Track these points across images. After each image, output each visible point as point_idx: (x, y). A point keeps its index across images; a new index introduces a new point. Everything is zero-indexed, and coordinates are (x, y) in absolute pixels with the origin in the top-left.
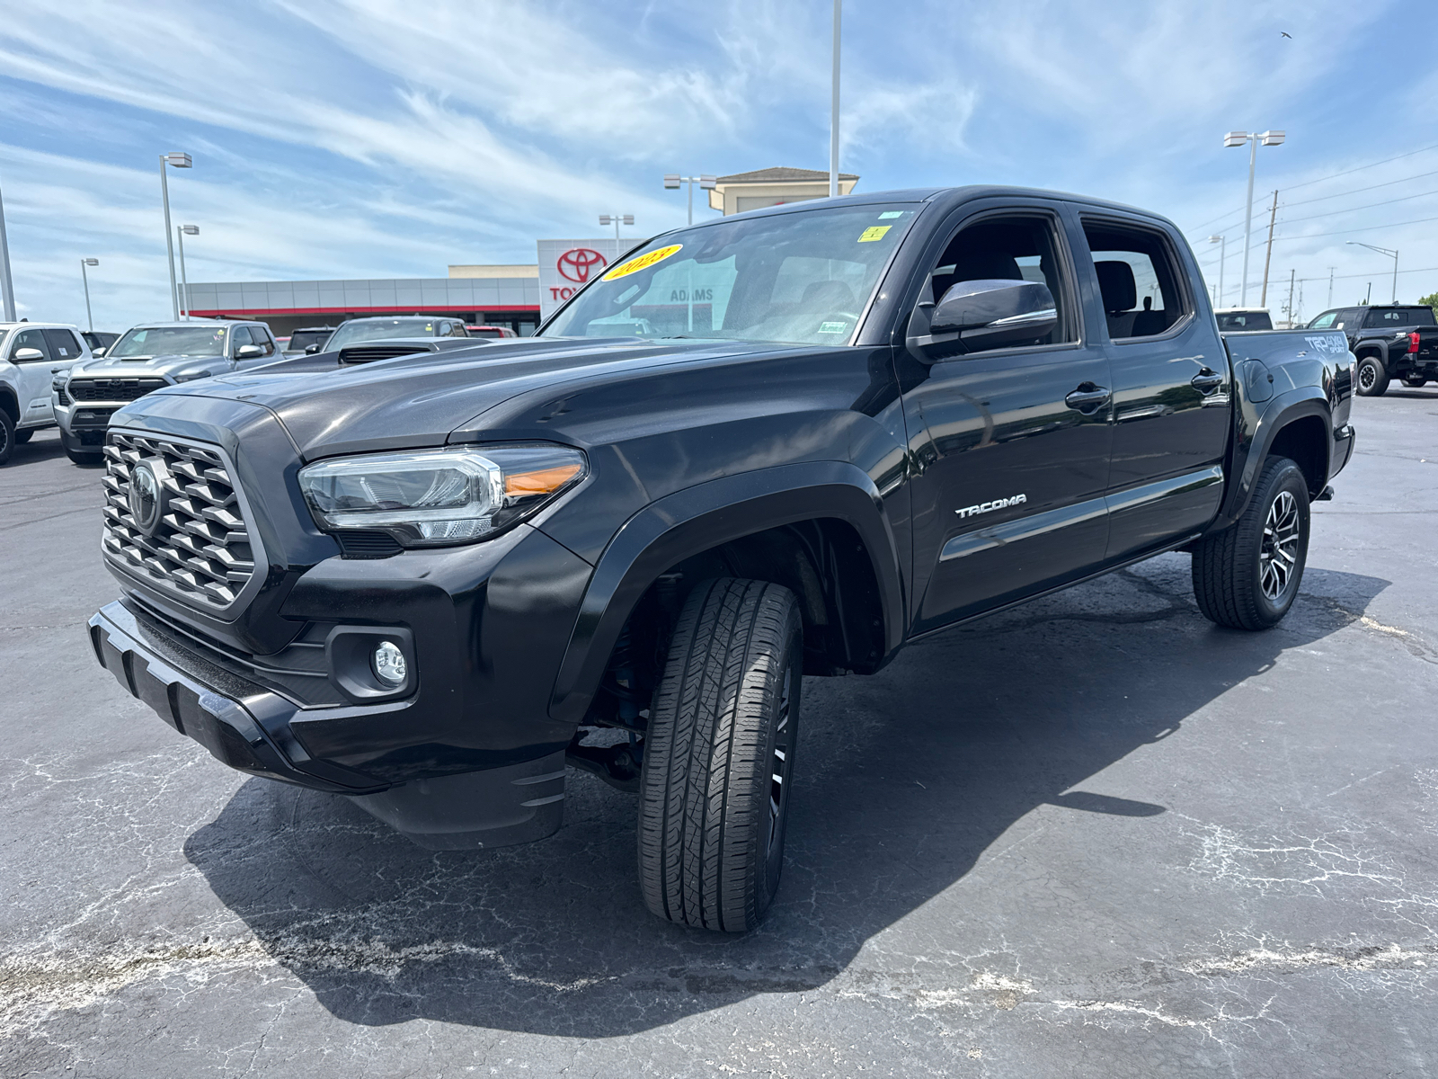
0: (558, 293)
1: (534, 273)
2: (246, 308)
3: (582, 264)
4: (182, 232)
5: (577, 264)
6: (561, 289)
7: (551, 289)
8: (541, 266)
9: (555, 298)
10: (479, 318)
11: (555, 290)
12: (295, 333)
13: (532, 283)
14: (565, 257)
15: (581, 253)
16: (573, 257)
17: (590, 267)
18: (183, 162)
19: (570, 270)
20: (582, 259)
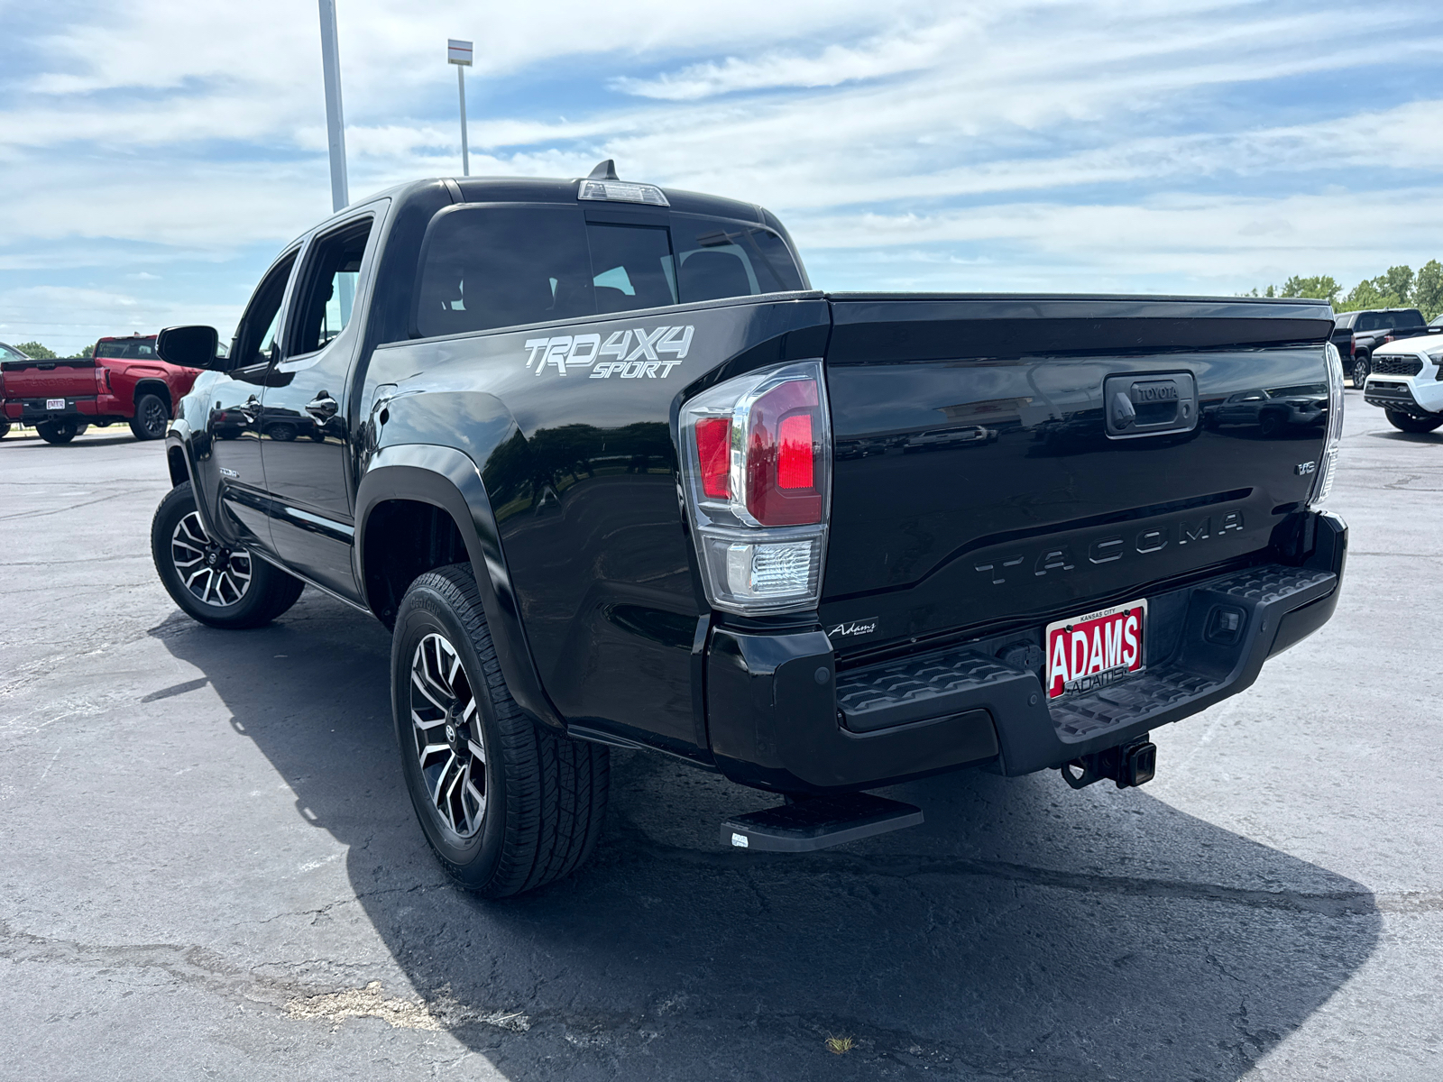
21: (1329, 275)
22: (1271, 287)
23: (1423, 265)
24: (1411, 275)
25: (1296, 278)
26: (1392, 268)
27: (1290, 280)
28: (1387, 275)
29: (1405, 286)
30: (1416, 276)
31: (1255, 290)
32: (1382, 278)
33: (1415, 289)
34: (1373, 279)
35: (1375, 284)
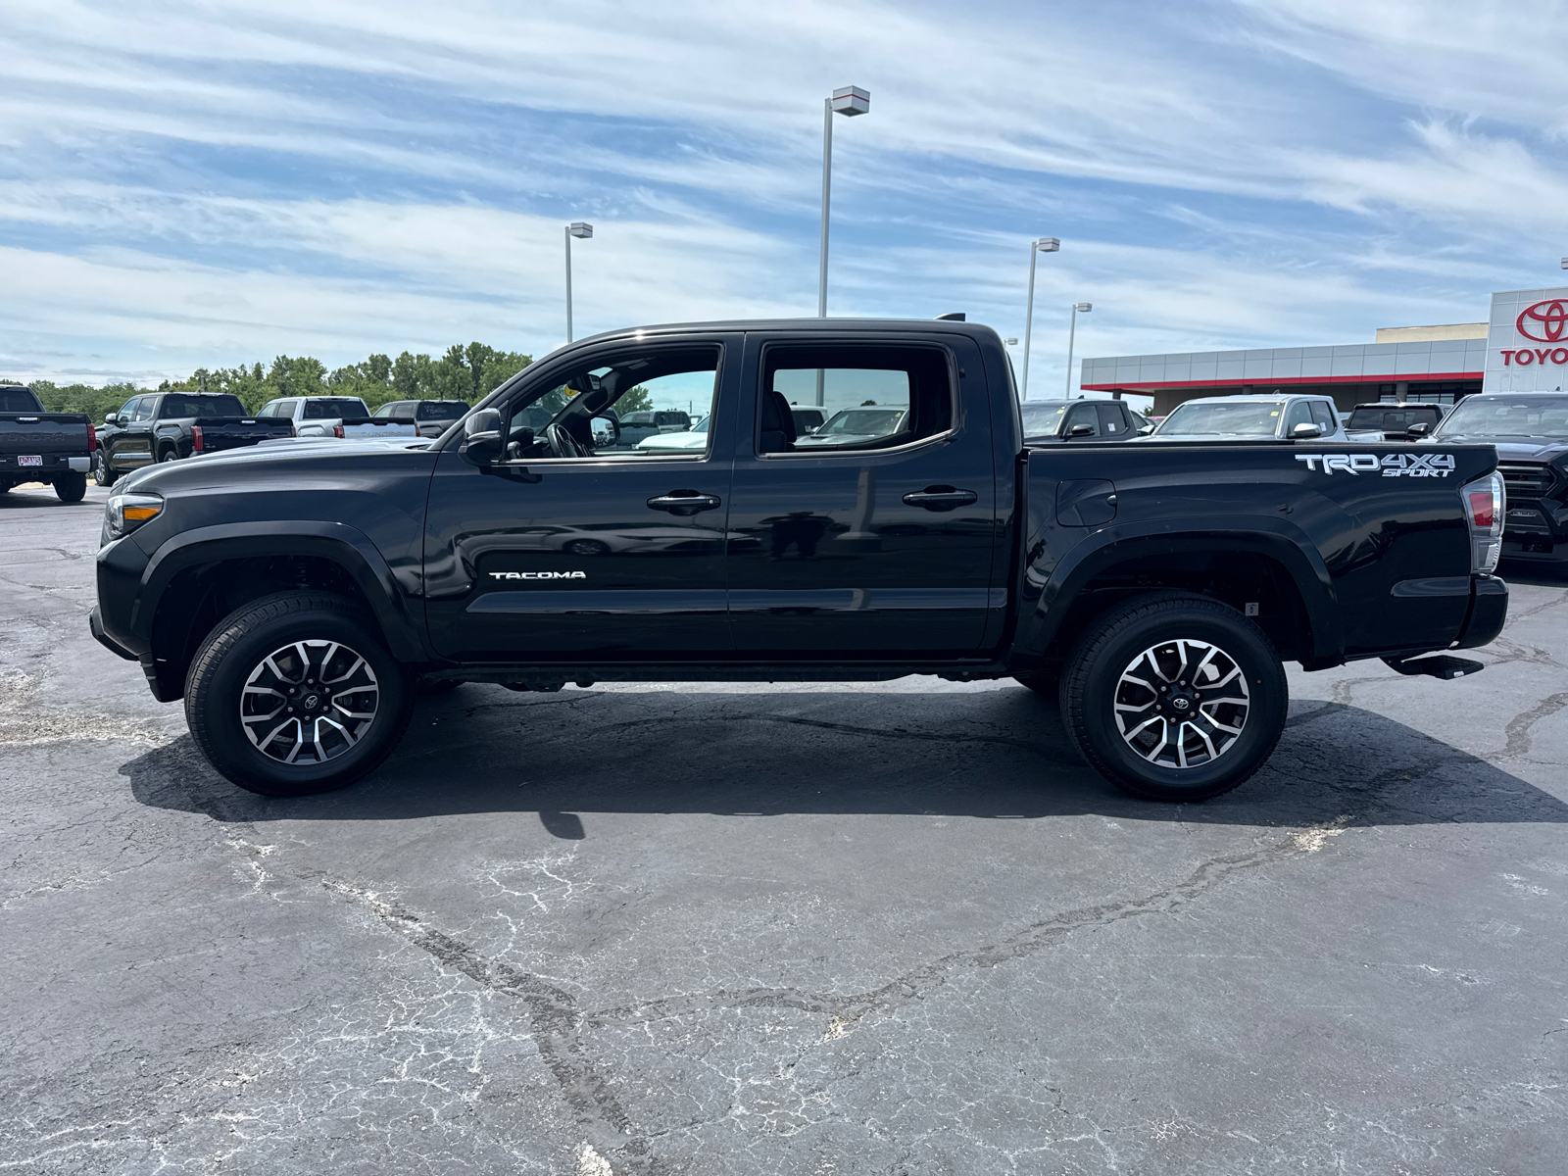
0: (1513, 357)
1: (1484, 334)
2: (1142, 381)
3: (1555, 319)
4: (1077, 312)
5: (1547, 320)
6: (1517, 351)
7: (1502, 352)
8: (1494, 324)
9: (1507, 363)
10: (1401, 389)
11: (1508, 354)
12: (1358, 408)
13: (1480, 344)
14: (1530, 312)
15: (1556, 304)
16: (1542, 311)
17: (1566, 322)
18: (1050, 246)
19: (1535, 328)
20: (1556, 313)
21: (314, 358)
22: (258, 365)
23: (399, 356)
24: (390, 363)
25: (284, 357)
26: (372, 356)
27: (278, 358)
28: (369, 362)
29: (385, 375)
30: (394, 365)
31: (243, 366)
32: (365, 364)
33: (392, 378)
34: (357, 365)
35: (359, 370)
